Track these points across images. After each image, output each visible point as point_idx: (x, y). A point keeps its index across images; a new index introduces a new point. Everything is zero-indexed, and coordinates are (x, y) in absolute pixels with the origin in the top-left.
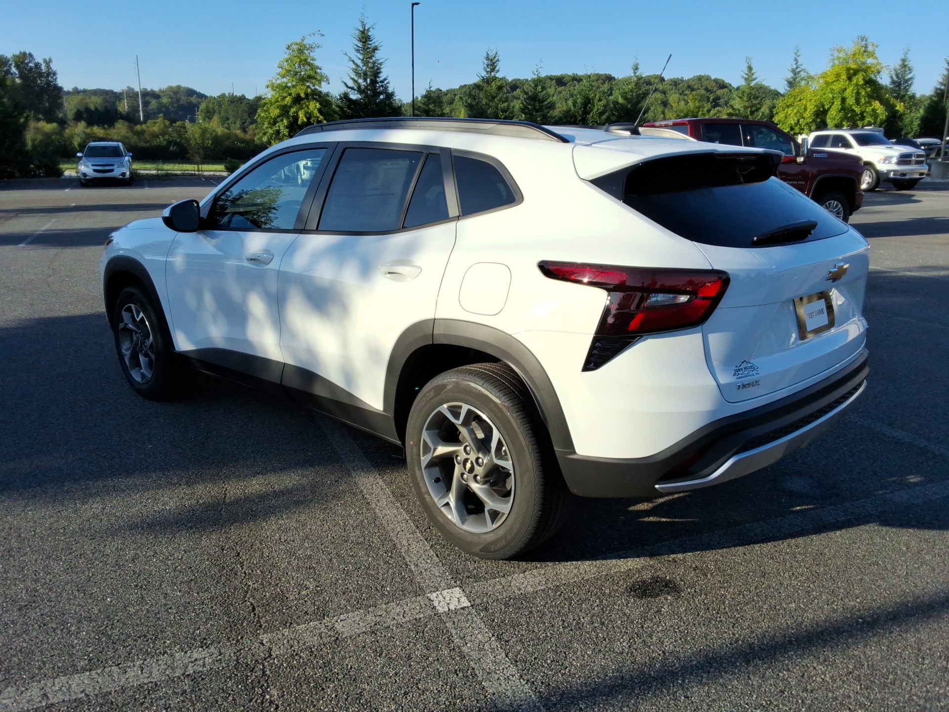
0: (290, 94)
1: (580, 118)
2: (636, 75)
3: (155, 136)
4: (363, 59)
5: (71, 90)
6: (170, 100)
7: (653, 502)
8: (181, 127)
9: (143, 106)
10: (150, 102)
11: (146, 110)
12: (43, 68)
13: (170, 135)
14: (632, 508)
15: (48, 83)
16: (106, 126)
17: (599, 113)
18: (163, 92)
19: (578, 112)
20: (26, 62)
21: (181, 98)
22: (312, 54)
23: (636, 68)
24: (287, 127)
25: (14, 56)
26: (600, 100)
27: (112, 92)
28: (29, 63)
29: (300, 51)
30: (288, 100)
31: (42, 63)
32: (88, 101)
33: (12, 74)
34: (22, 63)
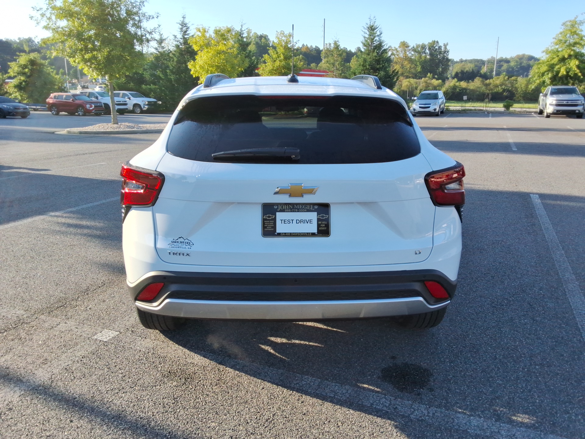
0: (558, 56)
3: (497, 86)
5: (458, 61)
6: (516, 63)
8: (514, 80)
9: (497, 68)
10: (503, 66)
11: (499, 70)
12: (443, 49)
13: (506, 85)
15: (443, 58)
16: (469, 81)
18: (513, 59)
20: (434, 46)
21: (523, 62)
22: (580, 27)
24: (551, 79)
25: (429, 43)
27: (481, 60)
28: (436, 46)
29: (573, 26)
30: (556, 60)
31: (443, 46)
32: (466, 66)
33: (426, 53)
34: (432, 47)
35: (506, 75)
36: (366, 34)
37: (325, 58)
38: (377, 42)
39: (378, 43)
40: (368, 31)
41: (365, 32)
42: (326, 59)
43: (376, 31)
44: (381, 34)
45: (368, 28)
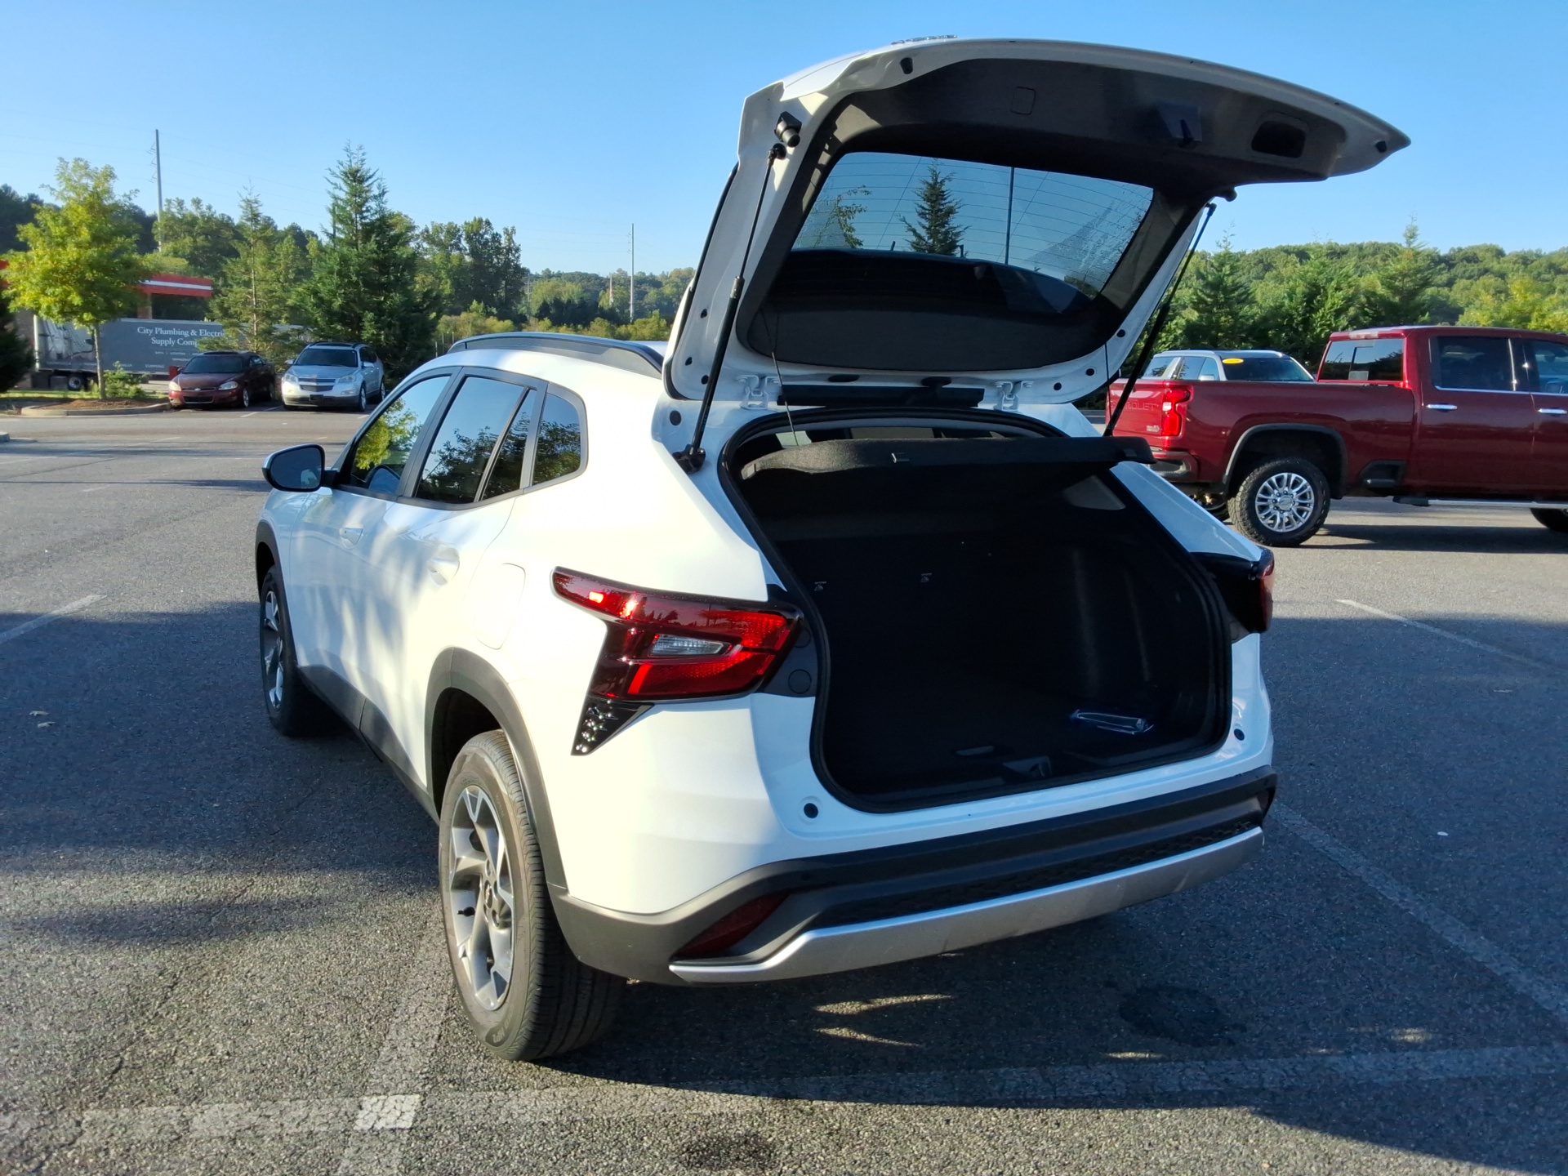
1: (1300, 319)
2: (1412, 246)
4: (930, 227)
5: (541, 273)
6: (675, 290)
7: (869, 1003)
9: (636, 298)
10: (647, 293)
11: (640, 304)
12: (503, 241)
14: (822, 1009)
15: (508, 263)
16: (579, 326)
17: (1336, 311)
18: (667, 278)
19: (1297, 310)
20: (481, 232)
23: (1412, 235)
25: (466, 223)
26: (1338, 289)
27: (596, 277)
28: (485, 234)
31: (502, 234)
32: (561, 289)
33: (460, 249)
34: (475, 235)
35: (661, 317)
36: (341, 189)
37: (166, 239)
38: (372, 215)
39: (377, 216)
40: (345, 182)
41: (336, 184)
42: (170, 245)
43: (367, 184)
44: (383, 193)
45: (345, 174)
